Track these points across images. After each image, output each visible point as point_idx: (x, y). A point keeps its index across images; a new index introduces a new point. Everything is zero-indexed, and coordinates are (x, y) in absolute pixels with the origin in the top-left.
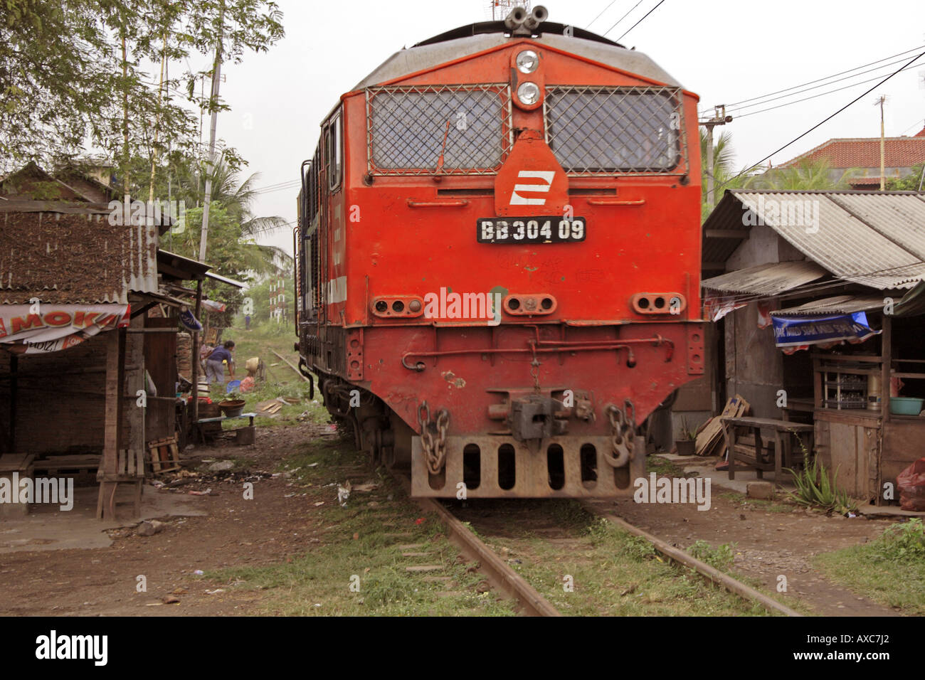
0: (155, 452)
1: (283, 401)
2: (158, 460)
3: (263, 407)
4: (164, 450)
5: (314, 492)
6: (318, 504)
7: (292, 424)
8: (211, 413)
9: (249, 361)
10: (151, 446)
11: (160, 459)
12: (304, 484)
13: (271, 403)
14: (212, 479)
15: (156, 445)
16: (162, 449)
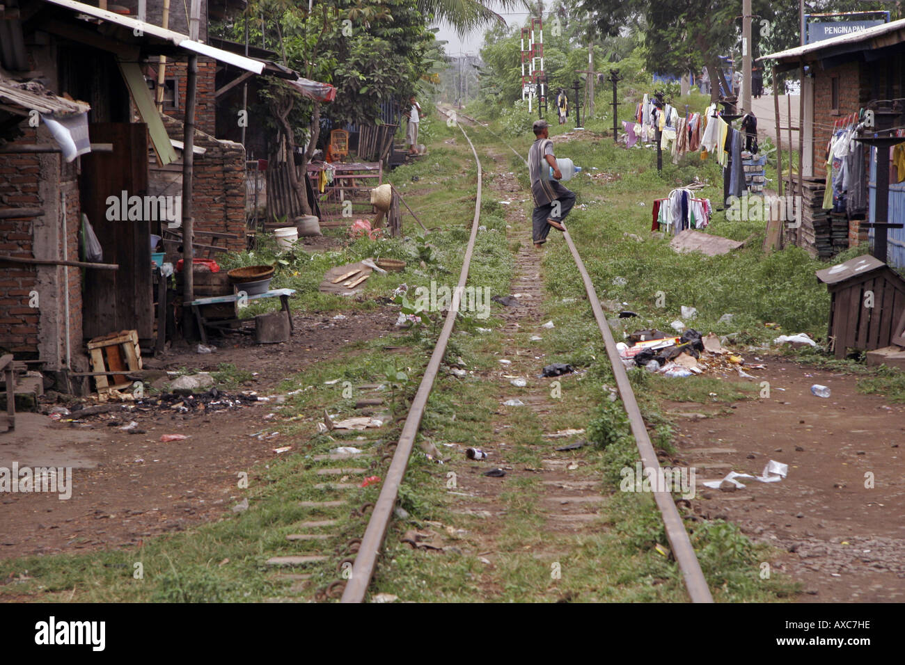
0: (97, 356)
1: (372, 265)
2: (103, 369)
3: (338, 276)
4: (112, 352)
5: (291, 429)
6: (279, 451)
7: (368, 307)
8: (215, 288)
9: (378, 189)
10: (90, 346)
11: (107, 369)
12: (290, 416)
13: (353, 269)
14: (154, 403)
15: (100, 344)
16: (109, 351)
